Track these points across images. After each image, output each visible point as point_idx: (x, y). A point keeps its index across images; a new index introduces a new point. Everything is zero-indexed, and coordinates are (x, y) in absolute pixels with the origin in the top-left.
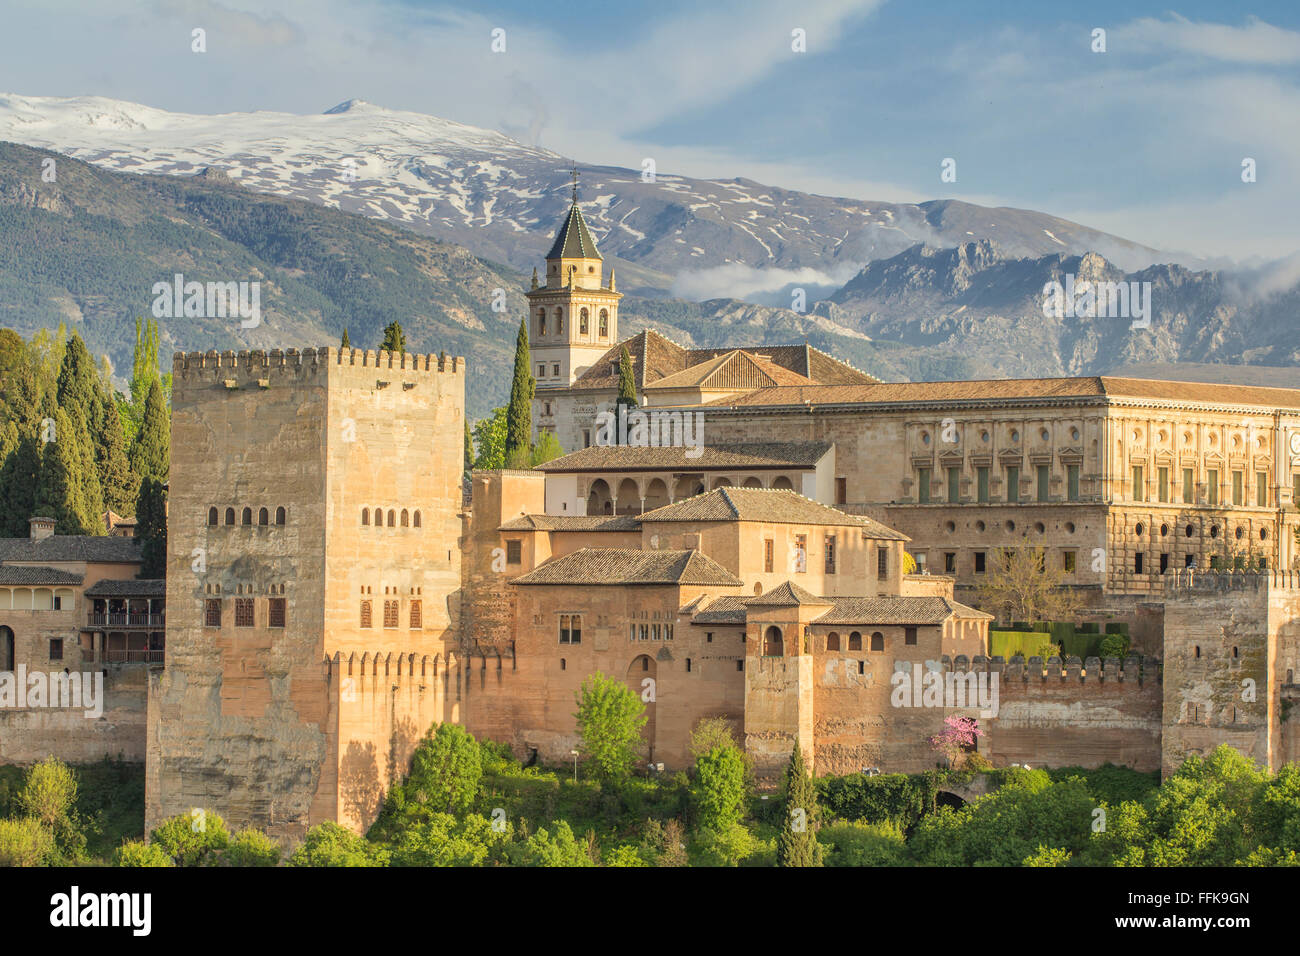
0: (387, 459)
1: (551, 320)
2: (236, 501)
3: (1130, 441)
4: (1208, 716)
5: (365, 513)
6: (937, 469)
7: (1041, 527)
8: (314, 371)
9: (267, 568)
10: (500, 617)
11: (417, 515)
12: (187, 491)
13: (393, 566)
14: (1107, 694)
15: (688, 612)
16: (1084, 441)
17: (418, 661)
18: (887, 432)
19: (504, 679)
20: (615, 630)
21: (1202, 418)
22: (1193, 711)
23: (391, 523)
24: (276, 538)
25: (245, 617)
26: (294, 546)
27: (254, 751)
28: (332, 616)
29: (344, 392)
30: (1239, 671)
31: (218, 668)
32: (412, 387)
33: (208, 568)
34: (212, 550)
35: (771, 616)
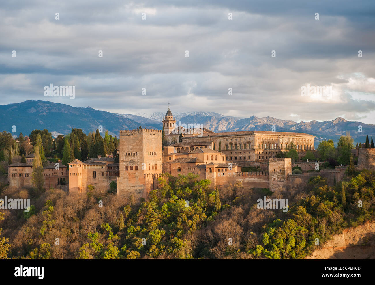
1: (166, 125)
2: (130, 152)
3: (258, 140)
4: (276, 179)
5: (149, 153)
6: (229, 145)
7: (245, 153)
8: (141, 132)
9: (135, 162)
10: (168, 168)
12: (123, 150)
13: (153, 161)
14: (260, 177)
16: (251, 140)
17: (157, 174)
20: (186, 170)
23: (152, 154)
24: (136, 157)
26: (139, 158)
28: (145, 168)
29: (145, 135)
30: (281, 173)
31: (128, 176)
32: (155, 134)
33: (126, 162)
34: (127, 159)
35: (210, 167)
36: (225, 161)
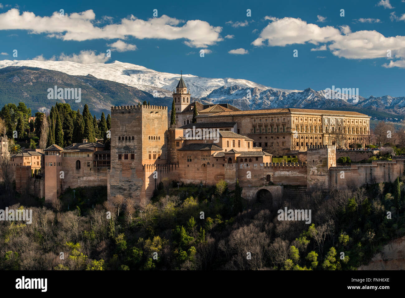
0: (153, 127)
1: (177, 100)
2: (124, 135)
3: (295, 121)
4: (316, 173)
5: (149, 137)
6: (257, 127)
7: (278, 138)
8: (139, 110)
9: (131, 148)
10: (176, 157)
11: (159, 137)
12: (114, 133)
13: (155, 147)
14: (296, 170)
15: (213, 155)
16: (286, 121)
17: (160, 165)
18: (248, 120)
19: (177, 169)
20: (198, 159)
21: (308, 116)
22: (313, 172)
23: (154, 139)
24: (132, 142)
25: (126, 157)
26: (136, 144)
27: (129, 184)
28: (144, 157)
29: (145, 113)
30: (322, 164)
31: (121, 168)
32: (158, 112)
33: (119, 148)
34: (120, 145)
35: (230, 156)
36: (252, 149)
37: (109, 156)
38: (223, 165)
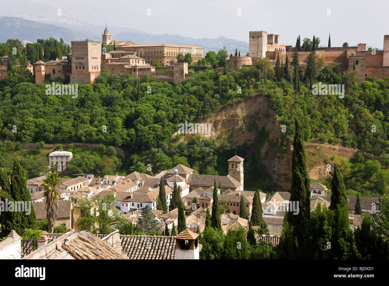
0: (94, 52)
1: (105, 38)
2: (79, 56)
3: (167, 50)
5: (92, 57)
6: (147, 53)
7: (158, 59)
8: (86, 43)
9: (82, 63)
10: (106, 68)
11: (97, 58)
12: (73, 55)
13: (95, 63)
14: (168, 75)
15: (125, 68)
16: (162, 50)
17: (98, 72)
18: (142, 50)
20: (118, 69)
21: (173, 48)
22: (176, 76)
23: (95, 59)
24: (83, 60)
25: (80, 68)
26: (85, 61)
28: (89, 68)
29: (89, 45)
30: (181, 72)
31: (78, 73)
32: (96, 45)
33: (76, 63)
34: (77, 61)
35: (134, 68)
36: (145, 64)
37: (71, 67)
38: (131, 72)
